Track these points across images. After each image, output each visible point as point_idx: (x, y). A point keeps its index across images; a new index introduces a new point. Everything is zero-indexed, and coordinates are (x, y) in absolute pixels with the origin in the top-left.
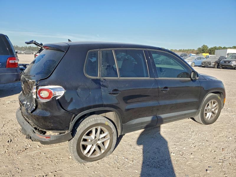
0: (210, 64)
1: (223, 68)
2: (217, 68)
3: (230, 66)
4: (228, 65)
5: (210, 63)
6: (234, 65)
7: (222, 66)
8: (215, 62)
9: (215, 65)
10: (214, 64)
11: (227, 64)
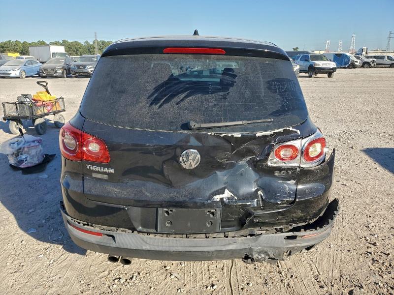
0: (56, 72)
1: (76, 77)
2: (67, 77)
3: (87, 73)
4: (84, 72)
5: (55, 70)
6: (91, 71)
7: (75, 74)
8: (62, 68)
9: (63, 72)
10: (61, 71)
11: (82, 70)
